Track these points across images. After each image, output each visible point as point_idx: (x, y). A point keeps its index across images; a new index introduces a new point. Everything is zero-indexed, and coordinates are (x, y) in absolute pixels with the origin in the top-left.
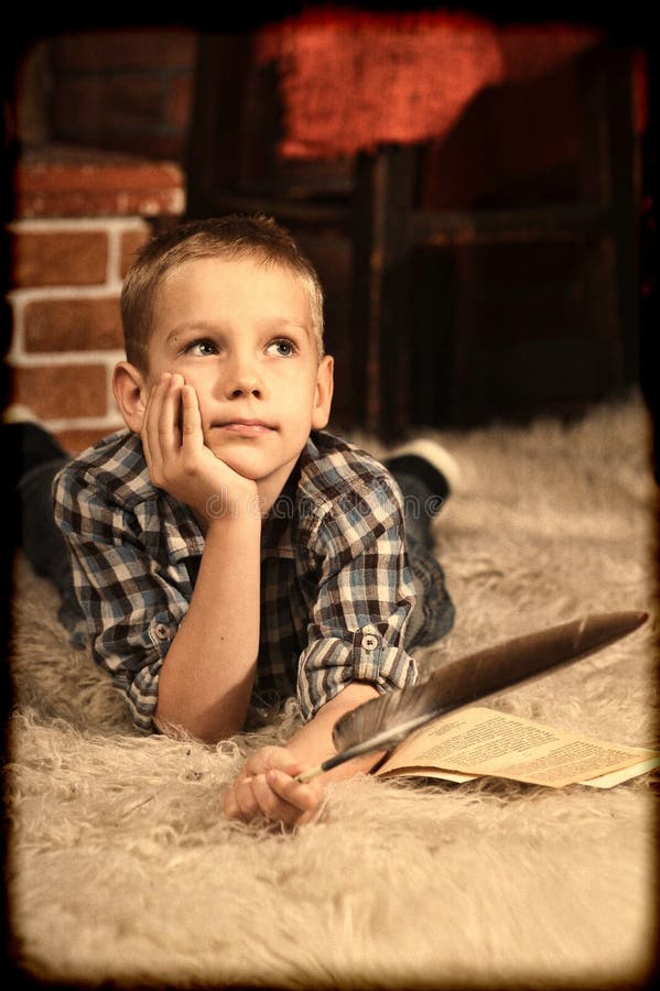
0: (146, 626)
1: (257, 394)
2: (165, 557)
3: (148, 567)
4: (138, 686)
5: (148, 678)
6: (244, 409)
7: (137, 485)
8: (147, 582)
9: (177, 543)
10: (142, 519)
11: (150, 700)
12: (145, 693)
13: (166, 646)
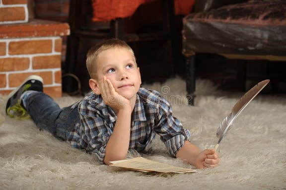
0: (102, 137)
1: (127, 78)
2: (109, 121)
3: (104, 122)
4: (100, 151)
5: (103, 149)
6: (124, 82)
7: (102, 104)
8: (104, 126)
9: (112, 118)
10: (104, 112)
11: (104, 154)
12: (102, 153)
13: (107, 141)
